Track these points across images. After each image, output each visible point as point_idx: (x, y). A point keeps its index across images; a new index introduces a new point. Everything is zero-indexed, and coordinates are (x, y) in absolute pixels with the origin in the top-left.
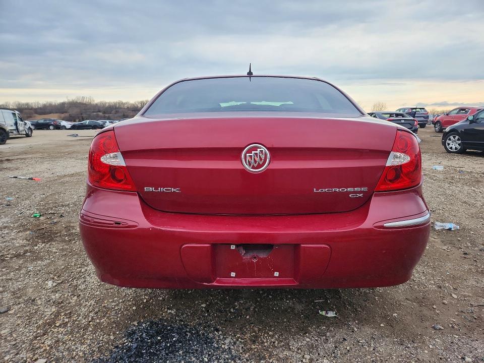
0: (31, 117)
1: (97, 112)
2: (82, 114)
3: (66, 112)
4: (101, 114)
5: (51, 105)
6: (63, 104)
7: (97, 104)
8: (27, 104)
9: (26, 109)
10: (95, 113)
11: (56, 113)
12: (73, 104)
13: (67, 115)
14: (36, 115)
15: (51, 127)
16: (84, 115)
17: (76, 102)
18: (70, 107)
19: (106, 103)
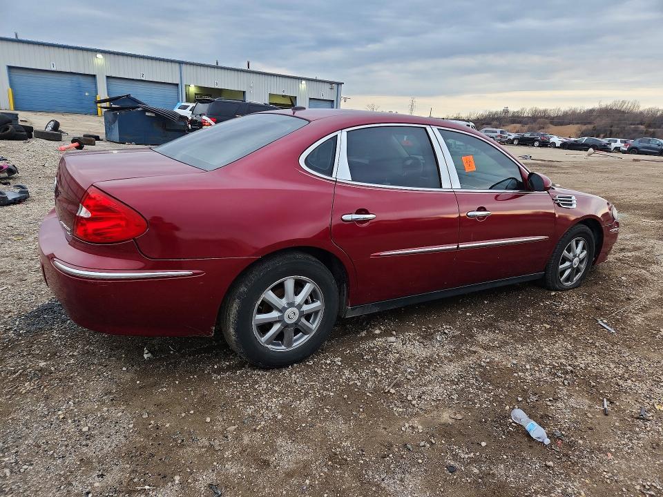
0: (543, 128)
1: (638, 124)
2: (612, 127)
3: (590, 123)
4: (642, 127)
5: (574, 113)
6: (591, 111)
7: (641, 113)
8: (545, 111)
9: (541, 117)
10: (633, 126)
11: (578, 123)
12: (606, 112)
13: (590, 127)
14: (550, 125)
15: (537, 144)
16: (614, 129)
17: (611, 109)
18: (599, 116)
19: (658, 110)
